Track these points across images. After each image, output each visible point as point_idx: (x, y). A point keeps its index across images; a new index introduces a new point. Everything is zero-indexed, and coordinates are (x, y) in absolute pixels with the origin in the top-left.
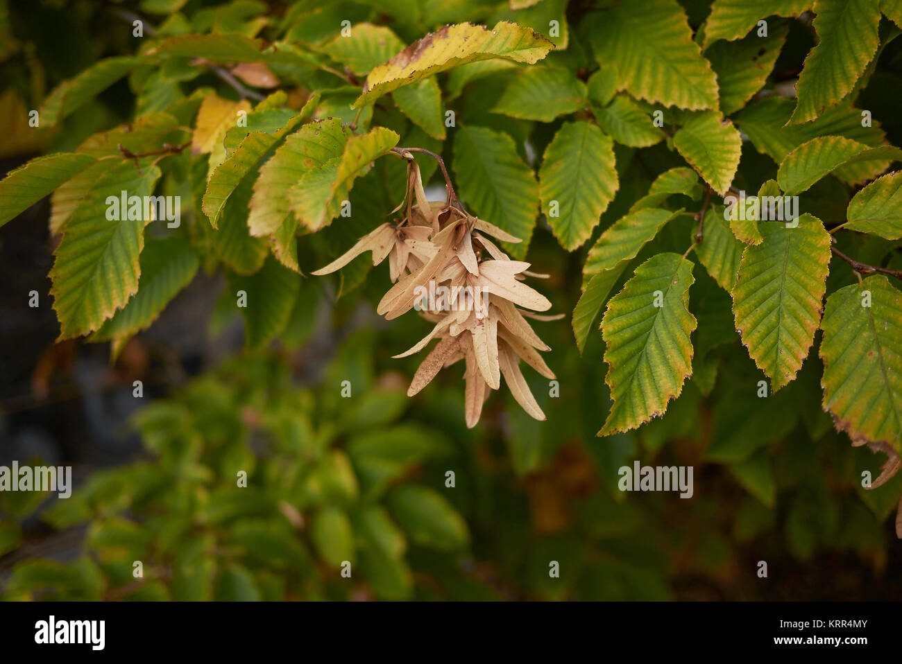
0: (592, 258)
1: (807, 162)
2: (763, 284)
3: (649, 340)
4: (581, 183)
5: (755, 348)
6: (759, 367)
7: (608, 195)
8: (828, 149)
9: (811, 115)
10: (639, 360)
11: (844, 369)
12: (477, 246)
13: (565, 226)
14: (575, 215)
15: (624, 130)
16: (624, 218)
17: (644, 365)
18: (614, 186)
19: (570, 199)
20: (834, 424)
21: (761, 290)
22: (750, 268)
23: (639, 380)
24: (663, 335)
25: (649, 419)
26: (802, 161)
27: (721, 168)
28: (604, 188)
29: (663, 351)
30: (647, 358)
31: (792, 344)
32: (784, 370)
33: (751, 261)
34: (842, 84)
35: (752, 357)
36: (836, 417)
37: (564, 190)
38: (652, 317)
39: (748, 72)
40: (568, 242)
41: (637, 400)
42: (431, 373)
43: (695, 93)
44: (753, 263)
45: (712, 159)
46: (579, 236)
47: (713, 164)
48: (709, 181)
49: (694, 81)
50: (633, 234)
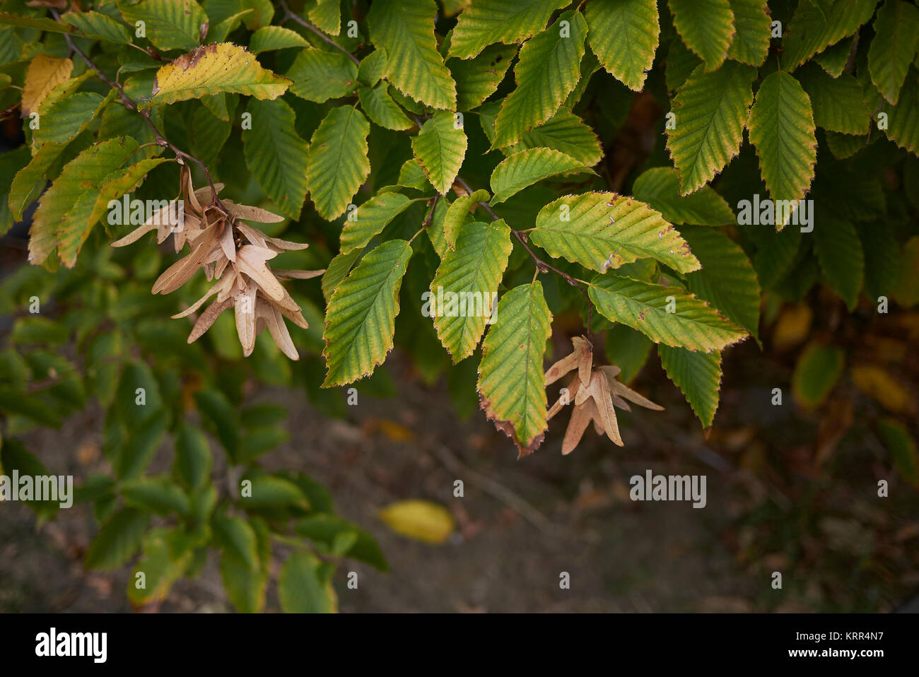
0: (346, 228)
1: (515, 168)
2: (460, 277)
3: (368, 315)
4: (341, 164)
5: (444, 330)
6: (444, 346)
7: (362, 178)
8: (534, 158)
9: (512, 140)
10: (358, 332)
11: (499, 358)
12: (237, 234)
13: (325, 201)
14: (335, 193)
15: (385, 112)
16: (372, 198)
17: (361, 335)
18: (367, 170)
19: (332, 175)
20: (480, 402)
21: (457, 282)
22: (450, 264)
23: (356, 347)
24: (380, 310)
25: (361, 377)
26: (511, 169)
27: (447, 168)
28: (359, 171)
29: (378, 324)
30: (365, 329)
31: (473, 329)
32: (465, 347)
33: (451, 259)
34: (547, 108)
35: (440, 338)
36: (483, 397)
37: (327, 170)
38: (374, 296)
39: (486, 75)
40: (329, 213)
41: (353, 362)
42: (207, 324)
43: (439, 93)
44: (453, 260)
45: (443, 158)
46: (337, 209)
47: (443, 163)
48: (434, 183)
49: (440, 82)
50: (379, 213)
